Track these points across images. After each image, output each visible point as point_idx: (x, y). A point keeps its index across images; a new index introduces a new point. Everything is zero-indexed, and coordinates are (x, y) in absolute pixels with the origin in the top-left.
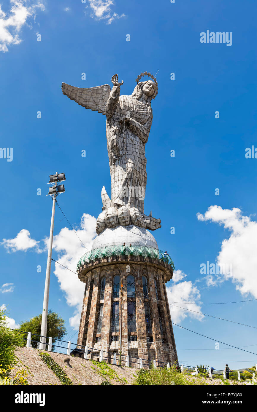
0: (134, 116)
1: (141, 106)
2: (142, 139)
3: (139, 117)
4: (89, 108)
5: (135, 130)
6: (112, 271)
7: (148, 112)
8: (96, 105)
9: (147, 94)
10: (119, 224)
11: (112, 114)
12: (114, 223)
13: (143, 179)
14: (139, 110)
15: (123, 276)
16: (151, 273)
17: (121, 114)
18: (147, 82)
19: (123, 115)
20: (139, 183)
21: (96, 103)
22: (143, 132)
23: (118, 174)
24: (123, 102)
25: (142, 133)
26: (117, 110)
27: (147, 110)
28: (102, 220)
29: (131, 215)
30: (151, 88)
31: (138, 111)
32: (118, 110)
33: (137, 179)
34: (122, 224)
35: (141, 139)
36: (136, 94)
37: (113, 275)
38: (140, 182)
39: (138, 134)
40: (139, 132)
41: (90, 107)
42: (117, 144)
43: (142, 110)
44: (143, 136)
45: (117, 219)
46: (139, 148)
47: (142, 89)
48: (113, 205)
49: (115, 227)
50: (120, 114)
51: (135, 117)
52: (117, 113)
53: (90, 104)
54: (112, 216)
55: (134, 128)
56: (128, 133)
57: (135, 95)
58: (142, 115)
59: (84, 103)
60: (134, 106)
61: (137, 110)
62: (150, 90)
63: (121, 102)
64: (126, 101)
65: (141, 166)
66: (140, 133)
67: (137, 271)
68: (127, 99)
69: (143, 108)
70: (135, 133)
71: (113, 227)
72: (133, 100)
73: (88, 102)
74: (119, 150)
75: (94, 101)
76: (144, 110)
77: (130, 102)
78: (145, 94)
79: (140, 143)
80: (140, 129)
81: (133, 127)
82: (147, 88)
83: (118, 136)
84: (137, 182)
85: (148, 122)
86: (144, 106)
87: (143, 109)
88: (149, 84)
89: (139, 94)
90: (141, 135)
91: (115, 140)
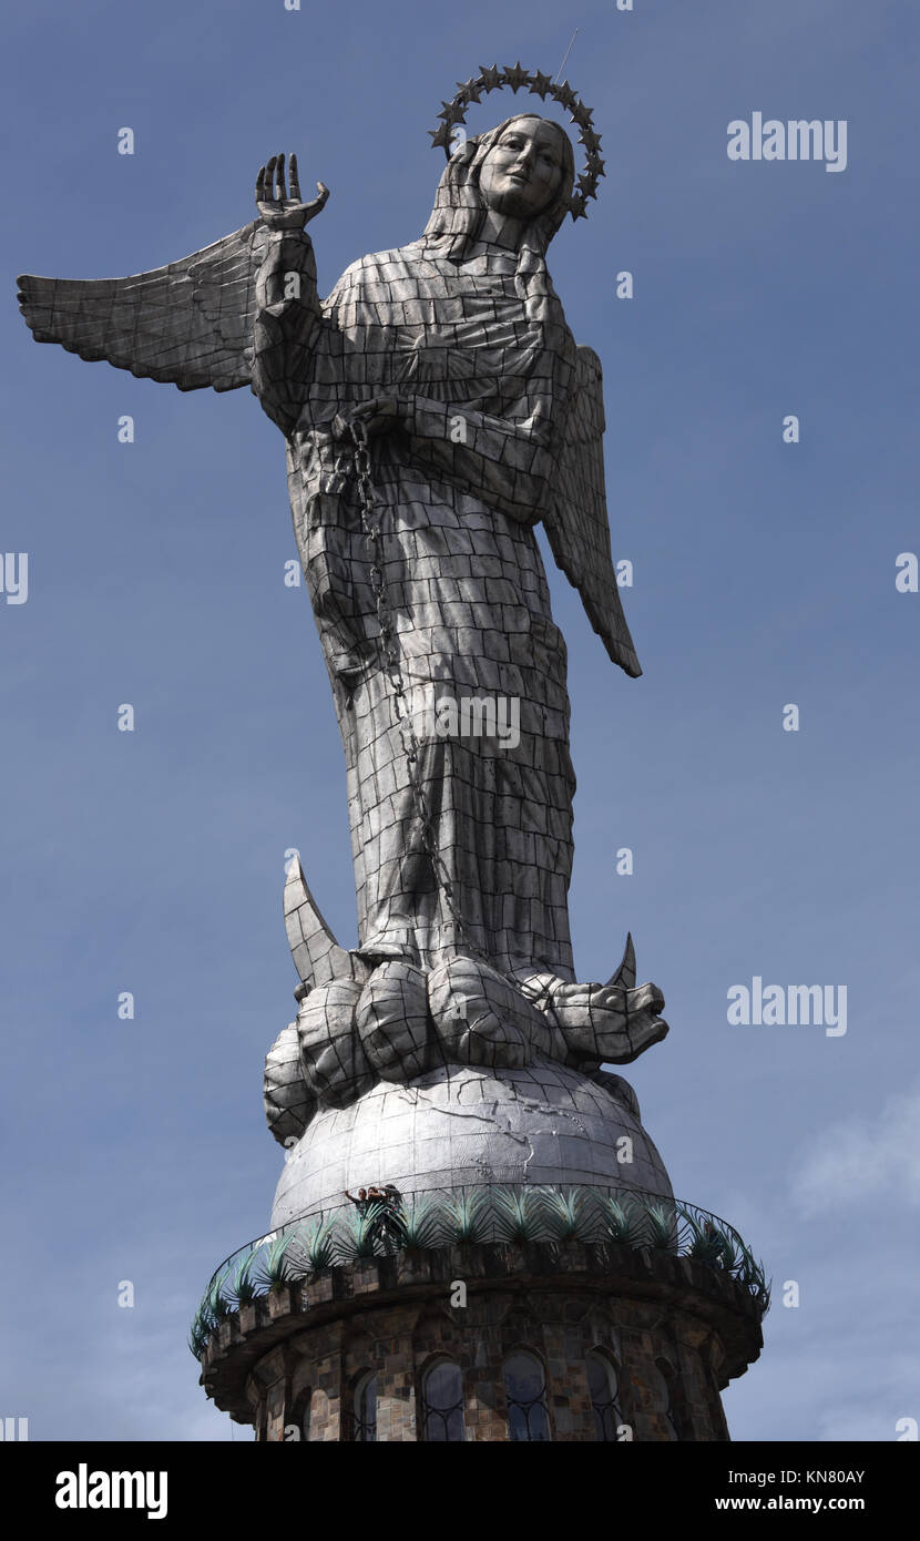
0: (438, 373)
1: (478, 295)
2: (504, 504)
3: (467, 369)
4: (201, 382)
5: (451, 459)
6: (338, 1356)
7: (526, 322)
8: (231, 353)
9: (505, 204)
10: (370, 1077)
11: (290, 401)
12: (340, 1075)
13: (539, 755)
14: (462, 323)
15: (396, 1373)
16: (562, 1333)
17: (349, 384)
18: (499, 133)
19: (364, 388)
20: (506, 787)
21: (231, 343)
22: (502, 463)
23: (374, 761)
24: (352, 308)
25: (494, 473)
26: (318, 368)
27: (524, 310)
28: (285, 1068)
29: (435, 1008)
30: (527, 163)
31: (455, 335)
32: (326, 368)
33: (489, 767)
34: (389, 1072)
35: (498, 508)
36: (443, 226)
37: (344, 1377)
38: (512, 784)
39: (471, 484)
40: (476, 470)
41: (201, 376)
42: (339, 585)
43: (483, 324)
44: (505, 483)
45: (359, 1048)
46: (480, 571)
47: (476, 185)
48: (344, 965)
49: (353, 1098)
50: (341, 389)
51: (444, 381)
52: (324, 385)
53: (195, 356)
54: (326, 1036)
55: (438, 453)
56: (406, 496)
57: (439, 234)
58: (485, 356)
59: (162, 362)
60: (425, 315)
61: (446, 331)
62: (521, 179)
63: (341, 312)
64: (377, 295)
65: (511, 677)
66: (483, 475)
67: (468, 1330)
68: (382, 281)
69: (495, 307)
70: (457, 480)
71: (343, 1097)
72: (424, 271)
73: (182, 349)
74: (359, 616)
75: (218, 332)
76: (496, 320)
77: (403, 292)
78: (498, 210)
79: (494, 534)
80: (480, 448)
81: (433, 449)
82: (503, 168)
83: (337, 535)
84: (490, 784)
85: (531, 387)
86: (496, 293)
87: (490, 315)
88: (512, 145)
89: (460, 220)
90: (488, 481)
91: (321, 563)
